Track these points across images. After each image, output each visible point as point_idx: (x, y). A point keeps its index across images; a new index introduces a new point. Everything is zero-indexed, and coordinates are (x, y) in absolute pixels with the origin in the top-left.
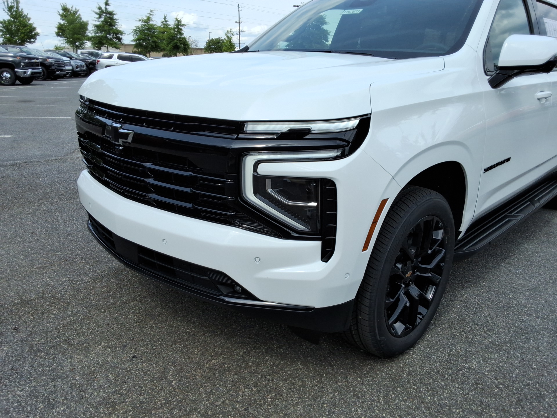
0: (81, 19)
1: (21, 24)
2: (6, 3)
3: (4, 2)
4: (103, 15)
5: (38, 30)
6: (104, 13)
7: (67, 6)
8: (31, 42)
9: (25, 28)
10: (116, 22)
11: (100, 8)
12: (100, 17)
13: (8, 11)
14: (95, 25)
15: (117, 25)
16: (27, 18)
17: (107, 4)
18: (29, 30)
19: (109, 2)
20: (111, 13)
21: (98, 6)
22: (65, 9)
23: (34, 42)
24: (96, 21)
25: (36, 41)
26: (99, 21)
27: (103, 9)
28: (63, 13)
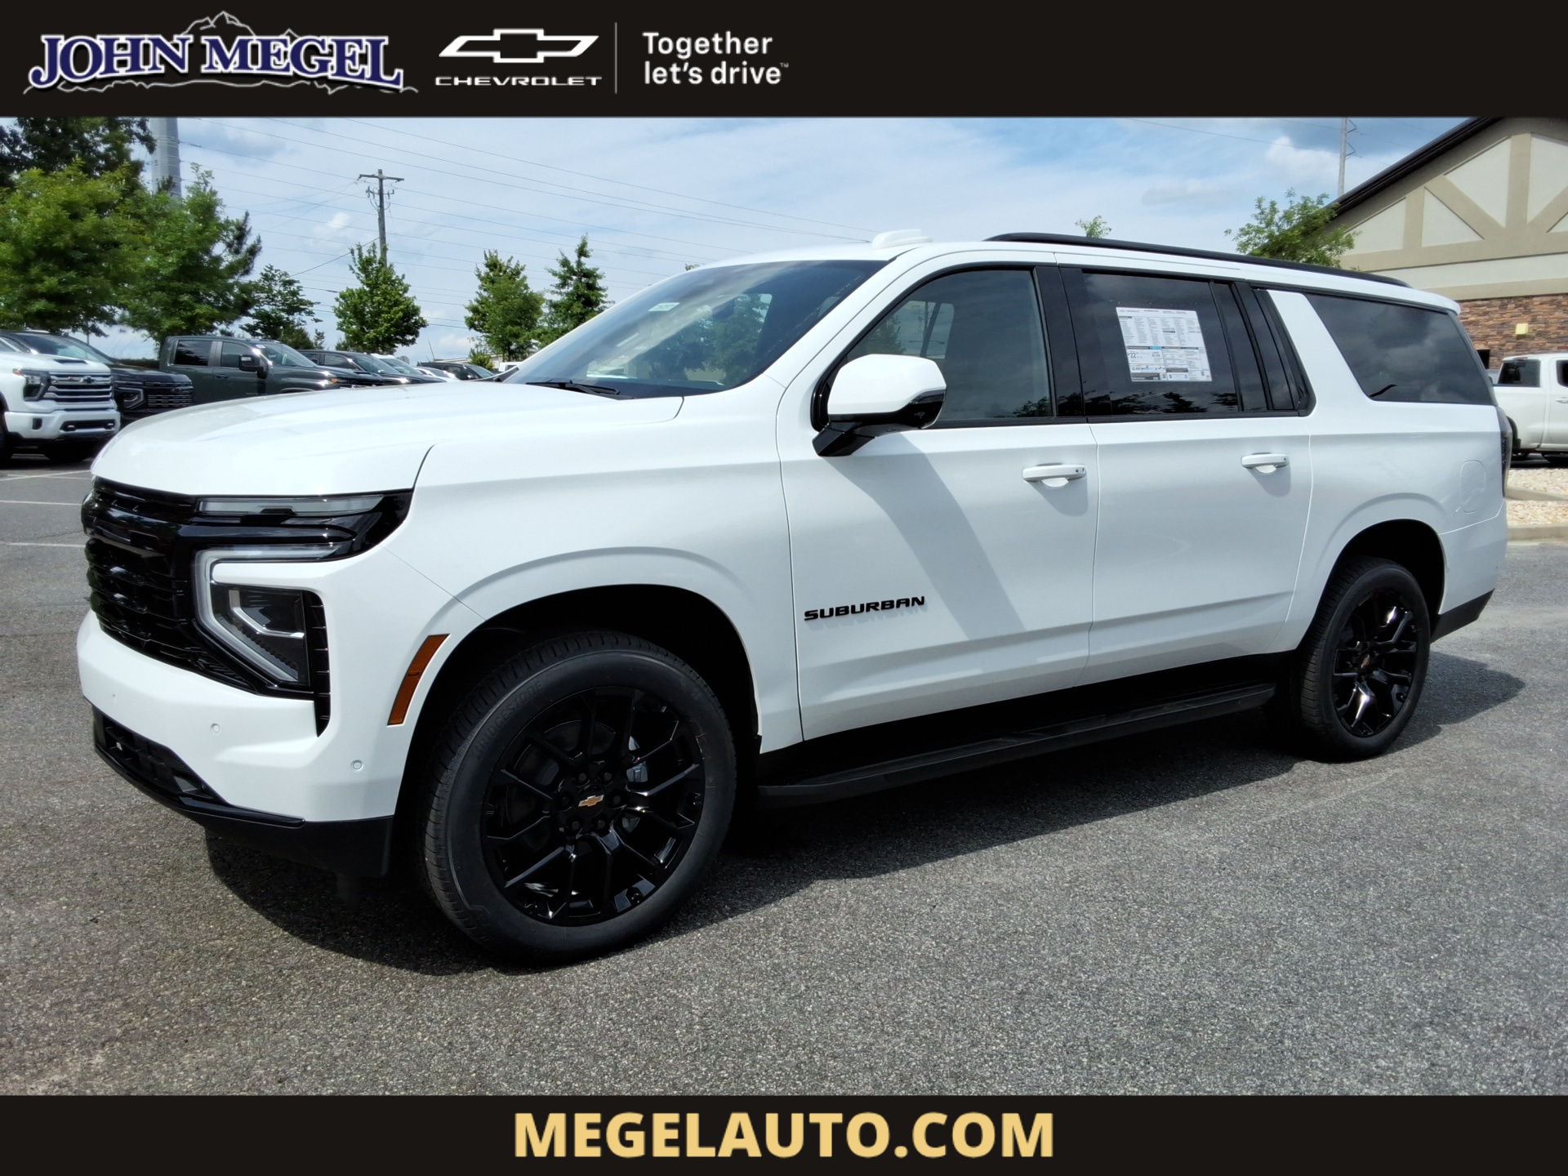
0: (526, 287)
1: (385, 299)
2: (356, 252)
3: (352, 252)
4: (572, 279)
5: (424, 314)
6: (575, 274)
7: (499, 258)
8: (405, 343)
9: (395, 309)
10: (602, 296)
11: (565, 263)
12: (564, 285)
13: (360, 269)
14: (551, 301)
15: (603, 302)
16: (401, 284)
17: (582, 252)
18: (401, 314)
19: (588, 248)
20: (589, 274)
21: (561, 258)
22: (493, 265)
23: (413, 341)
24: (553, 292)
25: (418, 340)
26: (561, 293)
27: (574, 264)
28: (488, 274)
